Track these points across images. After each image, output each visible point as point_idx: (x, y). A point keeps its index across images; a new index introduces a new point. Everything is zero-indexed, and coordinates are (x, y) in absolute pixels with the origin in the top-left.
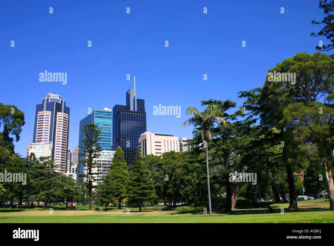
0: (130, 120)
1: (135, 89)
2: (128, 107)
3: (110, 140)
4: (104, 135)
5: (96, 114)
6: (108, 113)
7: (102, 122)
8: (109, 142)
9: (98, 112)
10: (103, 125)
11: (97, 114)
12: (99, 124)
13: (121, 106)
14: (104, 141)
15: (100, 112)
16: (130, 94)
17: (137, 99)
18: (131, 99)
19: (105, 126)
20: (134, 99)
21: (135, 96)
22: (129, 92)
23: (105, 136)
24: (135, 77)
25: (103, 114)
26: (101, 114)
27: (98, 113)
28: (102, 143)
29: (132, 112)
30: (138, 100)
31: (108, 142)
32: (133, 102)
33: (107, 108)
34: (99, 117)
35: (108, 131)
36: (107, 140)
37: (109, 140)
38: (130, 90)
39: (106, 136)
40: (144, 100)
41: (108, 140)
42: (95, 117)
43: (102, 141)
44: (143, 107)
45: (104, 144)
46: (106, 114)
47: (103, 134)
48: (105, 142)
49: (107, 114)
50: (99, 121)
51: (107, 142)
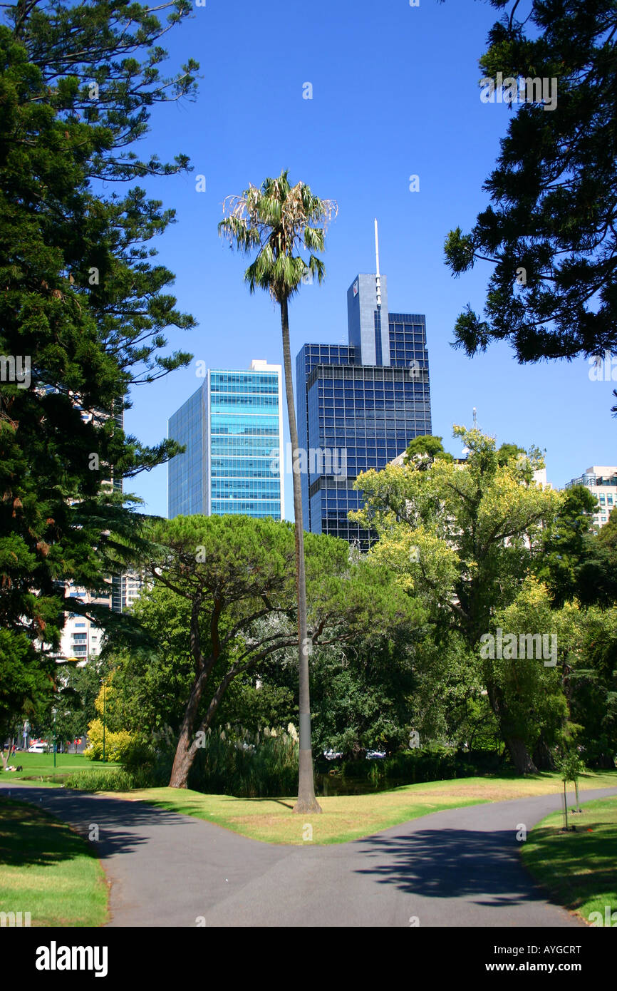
0: (370, 403)
1: (378, 275)
2: (354, 352)
3: (274, 491)
4: (249, 469)
5: (212, 390)
6: (262, 381)
7: (240, 421)
8: (272, 497)
9: (222, 379)
10: (246, 432)
11: (217, 390)
12: (226, 429)
13: (325, 349)
14: (252, 496)
15: (230, 379)
16: (358, 294)
17: (390, 315)
18: (362, 314)
19: (250, 433)
20: (377, 316)
21: (379, 302)
22: (356, 287)
23: (255, 475)
24: (376, 222)
25: (244, 385)
26: (234, 389)
27: (224, 384)
28: (243, 505)
29: (368, 370)
30: (392, 317)
31: (268, 497)
32: (373, 330)
33: (265, 362)
34: (226, 400)
35: (264, 455)
36: (262, 491)
37: (272, 488)
38: (357, 279)
39: (259, 475)
40: (421, 318)
41: (266, 491)
42: (212, 401)
43: (243, 497)
44: (420, 345)
45: (252, 506)
46: (256, 385)
47: (245, 469)
48: (256, 497)
49: (260, 386)
50: (226, 416)
51: (264, 497)
